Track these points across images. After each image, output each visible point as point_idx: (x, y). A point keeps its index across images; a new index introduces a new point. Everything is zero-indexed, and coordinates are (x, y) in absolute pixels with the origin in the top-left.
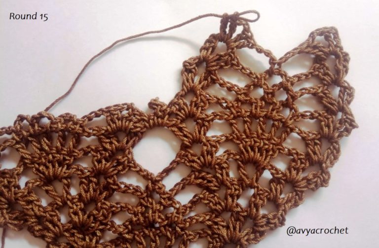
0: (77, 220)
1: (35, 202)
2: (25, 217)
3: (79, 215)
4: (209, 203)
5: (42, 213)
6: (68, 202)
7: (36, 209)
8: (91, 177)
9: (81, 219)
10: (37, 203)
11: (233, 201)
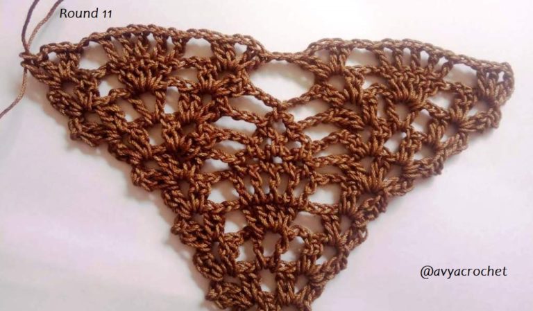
0: (173, 143)
1: (118, 115)
2: (105, 132)
3: (174, 137)
4: (348, 145)
5: (126, 129)
6: (162, 121)
7: (119, 123)
8: (194, 94)
9: (177, 142)
10: (120, 116)
11: (379, 144)
